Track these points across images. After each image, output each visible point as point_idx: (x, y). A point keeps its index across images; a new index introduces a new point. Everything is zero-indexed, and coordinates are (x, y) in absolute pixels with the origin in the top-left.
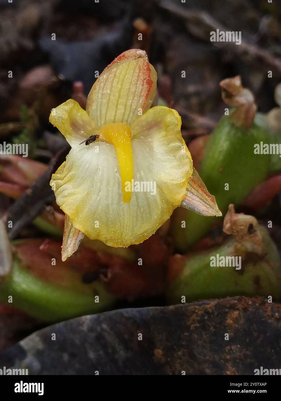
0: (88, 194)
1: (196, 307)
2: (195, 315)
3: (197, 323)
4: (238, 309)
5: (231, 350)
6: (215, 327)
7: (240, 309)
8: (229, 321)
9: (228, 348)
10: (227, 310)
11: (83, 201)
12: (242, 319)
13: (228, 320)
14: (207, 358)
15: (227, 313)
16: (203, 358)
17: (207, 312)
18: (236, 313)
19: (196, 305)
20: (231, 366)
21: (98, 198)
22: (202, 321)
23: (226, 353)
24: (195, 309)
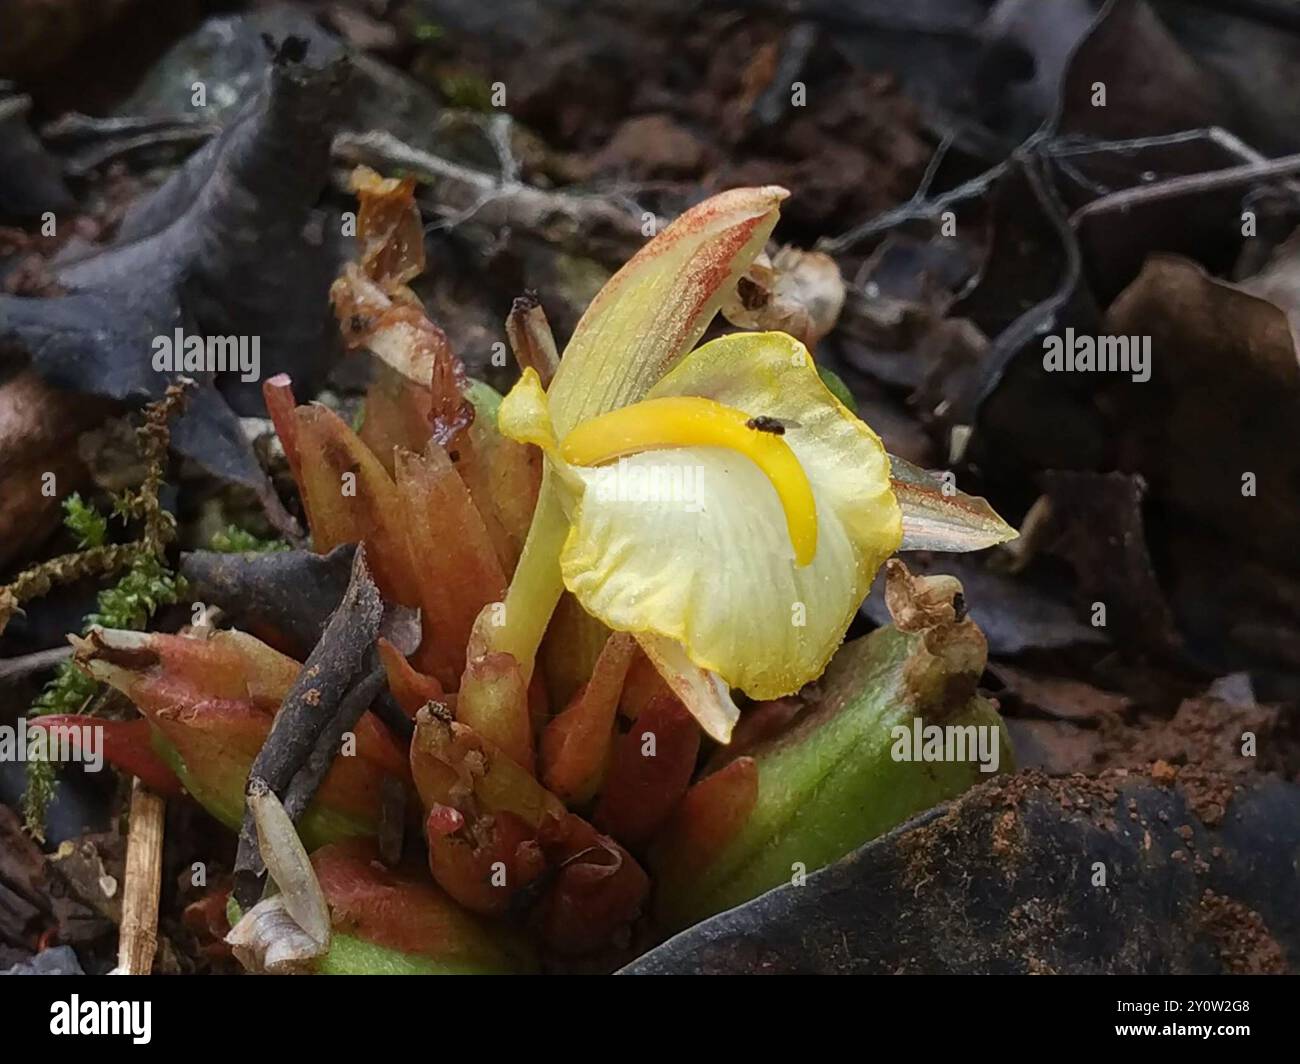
0: (697, 575)
1: (918, 830)
2: (919, 854)
3: (926, 874)
4: (1010, 807)
5: (1023, 914)
6: (971, 870)
7: (1015, 804)
8: (1001, 843)
9: (1015, 912)
10: (989, 816)
11: (694, 596)
12: (1025, 830)
13: (996, 840)
14: (973, 957)
15: (988, 824)
16: (963, 962)
17: (947, 837)
18: (1009, 816)
19: (917, 827)
20: (1035, 957)
21: (726, 578)
22: (938, 865)
23: (1015, 928)
24: (917, 835)
